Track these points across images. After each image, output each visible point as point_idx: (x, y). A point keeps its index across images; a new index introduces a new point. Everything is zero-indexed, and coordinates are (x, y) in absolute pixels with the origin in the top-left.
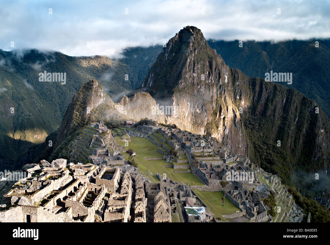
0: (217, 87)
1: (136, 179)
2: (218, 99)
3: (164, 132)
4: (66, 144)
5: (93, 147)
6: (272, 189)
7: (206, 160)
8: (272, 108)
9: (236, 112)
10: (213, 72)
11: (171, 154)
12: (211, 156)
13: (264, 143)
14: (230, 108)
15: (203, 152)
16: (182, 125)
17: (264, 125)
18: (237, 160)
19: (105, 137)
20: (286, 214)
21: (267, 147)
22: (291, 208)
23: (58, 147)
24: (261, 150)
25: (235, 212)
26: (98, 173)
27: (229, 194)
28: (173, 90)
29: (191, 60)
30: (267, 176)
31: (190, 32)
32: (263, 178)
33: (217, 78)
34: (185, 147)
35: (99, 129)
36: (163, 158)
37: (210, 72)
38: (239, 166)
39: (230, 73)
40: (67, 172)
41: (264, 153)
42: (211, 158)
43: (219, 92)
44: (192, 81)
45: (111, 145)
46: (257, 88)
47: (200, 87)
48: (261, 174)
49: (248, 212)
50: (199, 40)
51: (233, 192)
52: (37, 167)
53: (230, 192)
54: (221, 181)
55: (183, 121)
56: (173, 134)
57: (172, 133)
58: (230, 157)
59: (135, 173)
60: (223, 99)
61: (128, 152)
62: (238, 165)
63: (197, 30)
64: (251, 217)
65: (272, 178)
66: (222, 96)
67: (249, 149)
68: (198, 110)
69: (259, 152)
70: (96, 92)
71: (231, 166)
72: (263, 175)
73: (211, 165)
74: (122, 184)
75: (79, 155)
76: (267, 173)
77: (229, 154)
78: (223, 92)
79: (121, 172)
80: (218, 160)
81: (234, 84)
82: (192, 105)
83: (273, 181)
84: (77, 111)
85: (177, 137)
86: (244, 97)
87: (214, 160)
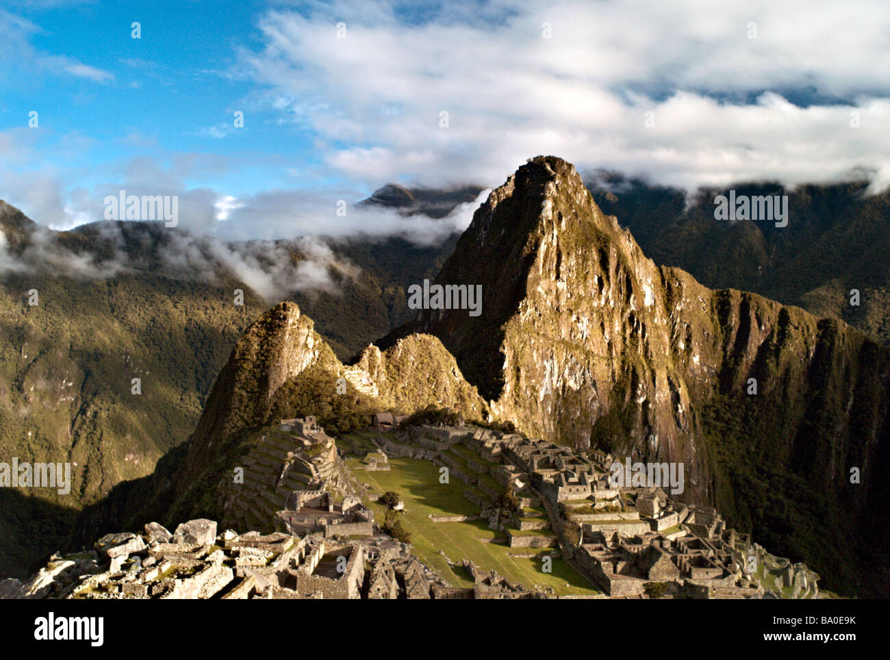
0: (622, 318)
1: (407, 577)
2: (628, 350)
3: (482, 443)
4: (213, 479)
5: (285, 486)
7: (602, 522)
8: (779, 373)
9: (677, 385)
10: (611, 279)
11: (502, 506)
12: (614, 510)
13: (760, 471)
14: (662, 375)
15: (591, 498)
16: (530, 425)
17: (757, 420)
18: (689, 522)
19: (320, 459)
21: (770, 484)
23: (190, 488)
24: (752, 493)
26: (302, 561)
28: (503, 327)
29: (549, 245)
30: (775, 565)
31: (546, 171)
32: (766, 572)
33: (621, 293)
34: (540, 485)
35: (303, 436)
36: (479, 515)
37: (604, 278)
38: (695, 538)
39: (659, 279)
40: (219, 556)
41: (761, 501)
42: (615, 516)
43: (628, 331)
44: (555, 303)
45: (336, 480)
46: (734, 320)
47: (578, 318)
50: (569, 192)
52: (137, 543)
54: (646, 582)
55: (532, 413)
56: (506, 451)
57: (502, 445)
58: (667, 514)
59: (406, 559)
60: (640, 350)
61: (382, 501)
62: (693, 534)
63: (565, 167)
65: (791, 572)
66: (637, 342)
67: (717, 491)
68: (571, 383)
69: (746, 497)
70: (295, 334)
71: (672, 538)
72: (765, 564)
73: (616, 536)
74: (370, 592)
75: (249, 510)
76: (774, 558)
77: (664, 505)
78: (640, 332)
79: (366, 556)
80: (634, 522)
81: (668, 309)
82: (556, 370)
83: (793, 583)
84: (242, 388)
85: (517, 457)
86: (699, 343)
87: (624, 521)
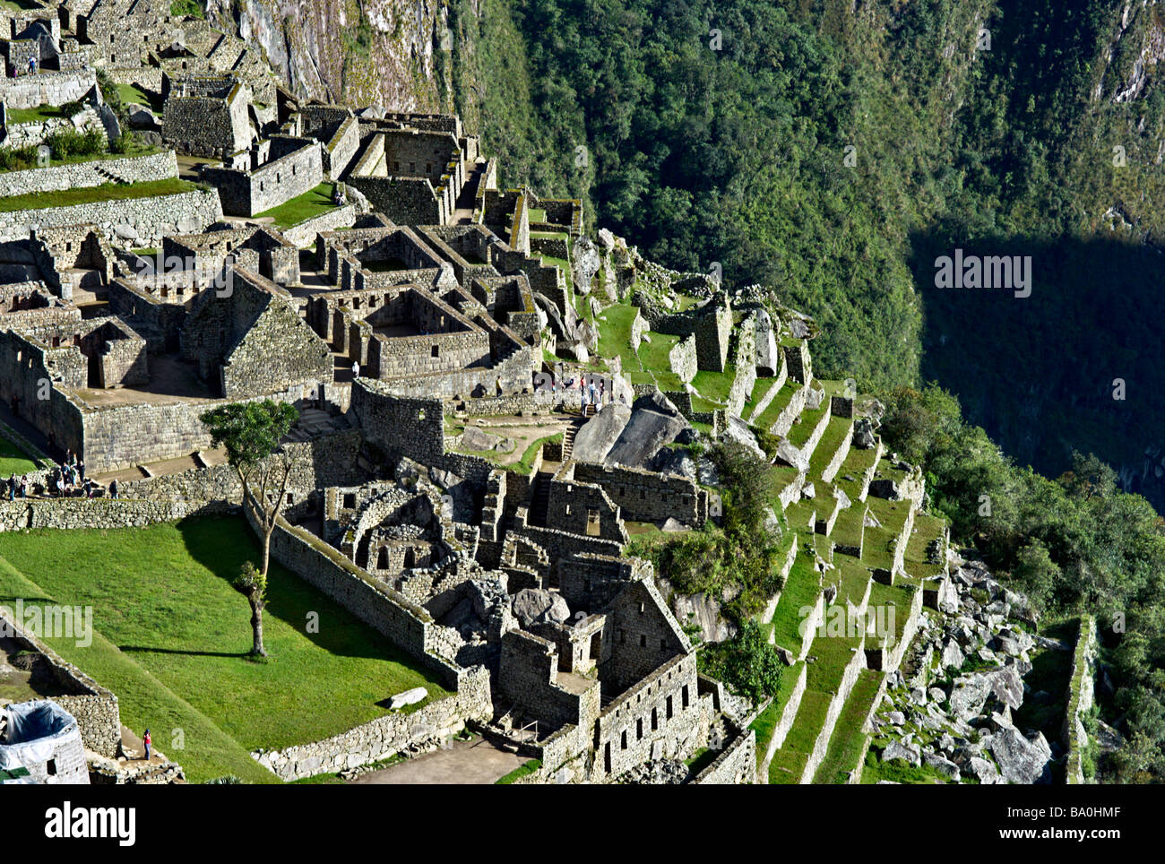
6: (734, 430)
12: (82, 149)
18: (365, 172)
20: (874, 658)
22: (919, 597)
25: (386, 703)
27: (305, 535)
30: (674, 304)
32: (641, 326)
38: (390, 228)
42: (85, 174)
48: (612, 290)
49: (512, 690)
51: (349, 501)
53: (311, 512)
54: (214, 405)
58: (283, 148)
62: (381, 216)
64: (545, 733)
65: (725, 321)
67: (468, 50)
71: (301, 237)
72: (636, 300)
73: (91, 245)
77: (268, 115)
80: (162, 189)
83: (732, 355)
87: (119, 190)
